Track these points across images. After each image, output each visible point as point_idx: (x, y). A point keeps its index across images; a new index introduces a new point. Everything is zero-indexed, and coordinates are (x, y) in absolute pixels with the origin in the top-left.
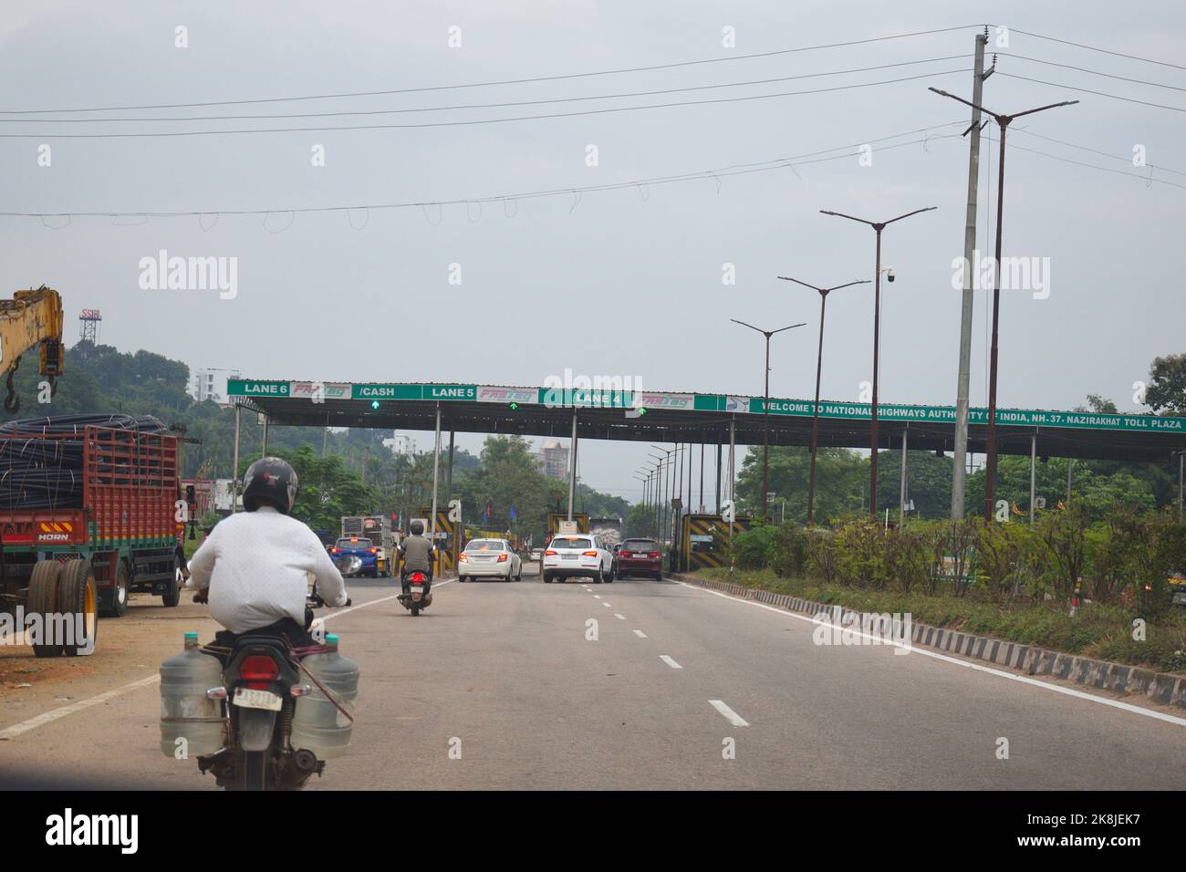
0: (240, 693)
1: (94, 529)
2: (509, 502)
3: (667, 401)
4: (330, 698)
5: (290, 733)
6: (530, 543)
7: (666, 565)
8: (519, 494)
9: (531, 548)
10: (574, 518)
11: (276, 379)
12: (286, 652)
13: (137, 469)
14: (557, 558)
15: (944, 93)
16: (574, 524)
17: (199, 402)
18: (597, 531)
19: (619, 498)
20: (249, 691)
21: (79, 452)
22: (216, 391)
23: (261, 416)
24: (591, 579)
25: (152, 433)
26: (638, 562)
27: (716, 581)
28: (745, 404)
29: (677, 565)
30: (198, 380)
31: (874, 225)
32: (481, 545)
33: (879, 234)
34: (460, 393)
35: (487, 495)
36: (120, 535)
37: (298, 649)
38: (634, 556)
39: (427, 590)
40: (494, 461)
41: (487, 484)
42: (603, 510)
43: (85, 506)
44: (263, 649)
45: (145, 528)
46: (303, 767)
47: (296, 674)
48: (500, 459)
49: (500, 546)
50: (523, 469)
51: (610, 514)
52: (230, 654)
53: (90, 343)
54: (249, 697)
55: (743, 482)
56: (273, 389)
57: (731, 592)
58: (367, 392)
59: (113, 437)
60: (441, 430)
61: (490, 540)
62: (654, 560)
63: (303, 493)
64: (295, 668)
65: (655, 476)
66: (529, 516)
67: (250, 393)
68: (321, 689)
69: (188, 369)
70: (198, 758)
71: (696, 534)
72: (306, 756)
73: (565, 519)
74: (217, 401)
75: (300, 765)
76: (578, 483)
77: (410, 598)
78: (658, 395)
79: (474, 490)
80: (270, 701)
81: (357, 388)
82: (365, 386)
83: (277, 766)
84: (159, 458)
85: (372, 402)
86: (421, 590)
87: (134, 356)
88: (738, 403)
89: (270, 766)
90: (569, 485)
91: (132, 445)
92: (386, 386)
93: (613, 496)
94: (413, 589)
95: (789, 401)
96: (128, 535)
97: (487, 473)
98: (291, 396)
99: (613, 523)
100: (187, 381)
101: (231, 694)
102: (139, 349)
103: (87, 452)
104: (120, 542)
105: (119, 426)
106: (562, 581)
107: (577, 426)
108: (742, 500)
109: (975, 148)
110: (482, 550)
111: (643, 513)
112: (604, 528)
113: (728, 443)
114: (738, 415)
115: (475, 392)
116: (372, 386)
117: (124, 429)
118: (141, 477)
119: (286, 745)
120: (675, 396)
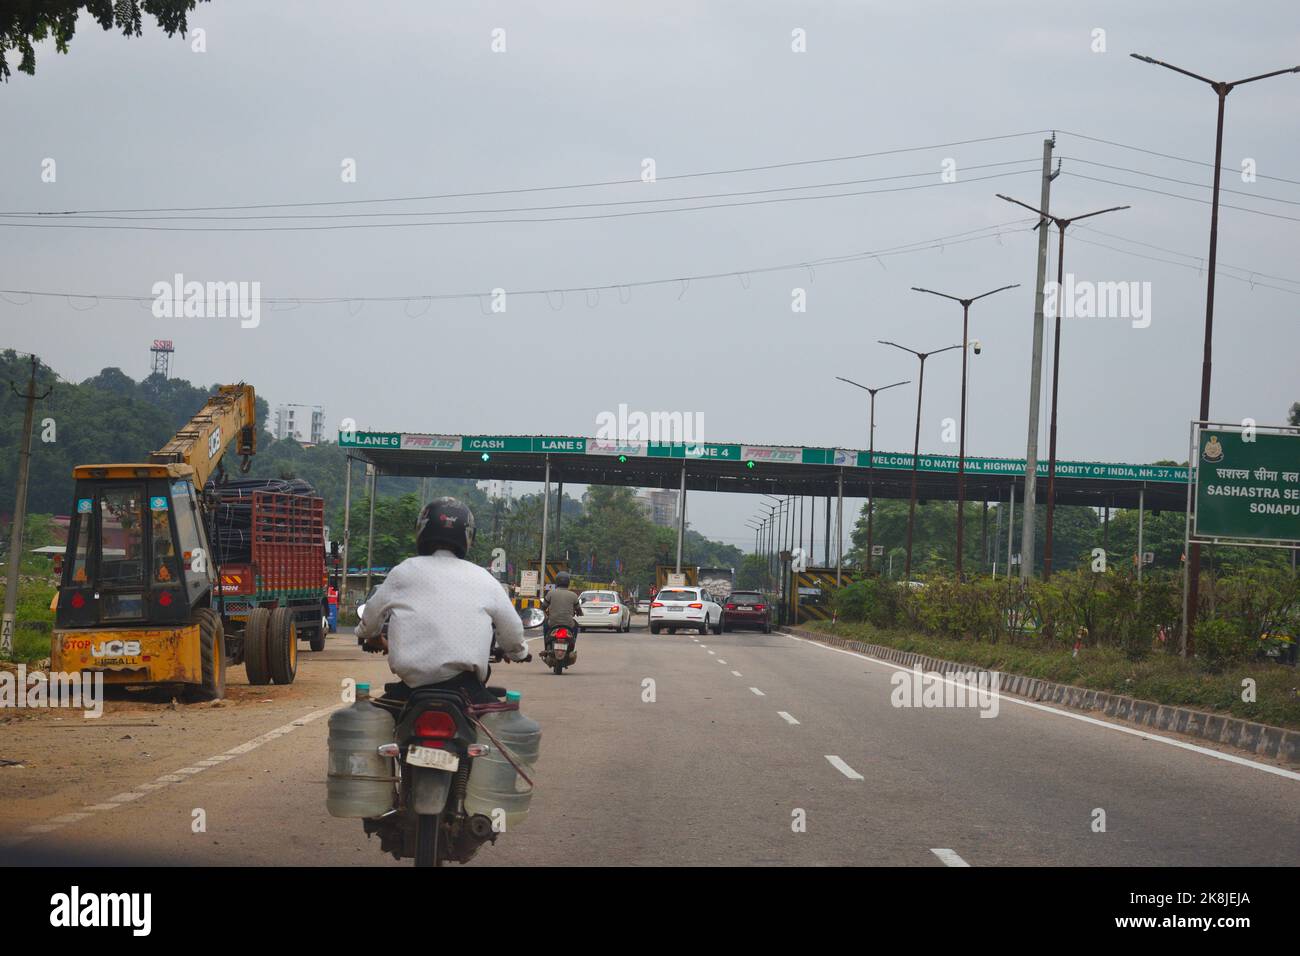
0: (413, 751)
1: (260, 581)
2: (614, 552)
3: (776, 454)
4: (509, 760)
5: (464, 796)
6: (636, 594)
7: (775, 617)
8: (624, 543)
9: (638, 600)
10: (683, 571)
11: (387, 432)
12: (464, 708)
13: (292, 528)
14: (664, 611)
15: (1009, 199)
16: (682, 577)
17: (279, 440)
18: (707, 582)
19: (732, 546)
20: (424, 749)
21: (247, 514)
22: (297, 428)
23: (370, 467)
24: (697, 631)
25: (303, 496)
26: (745, 615)
27: (819, 632)
28: (853, 457)
29: (786, 617)
30: (277, 417)
31: (962, 302)
32: (592, 597)
33: (966, 309)
34: (569, 445)
35: (591, 543)
36: (279, 587)
37: (476, 706)
38: (739, 608)
39: (571, 647)
40: (599, 507)
41: (592, 532)
42: (714, 559)
43: (253, 561)
44: (440, 704)
45: (298, 580)
46: (479, 834)
47: (472, 732)
48: (606, 505)
49: (611, 597)
50: (629, 516)
51: (722, 563)
52: (404, 708)
53: (162, 377)
54: (424, 755)
55: (861, 532)
56: (384, 441)
57: (832, 643)
58: (477, 444)
59: (274, 500)
60: (550, 481)
61: (601, 592)
62: (759, 613)
63: (408, 543)
64: (473, 726)
65: (767, 525)
66: (636, 566)
67: (362, 445)
68: (500, 749)
69: (267, 405)
70: (364, 819)
71: (805, 587)
72: (483, 822)
73: (674, 571)
74: (298, 439)
75: (475, 832)
76: (688, 529)
77: (553, 655)
78: (766, 448)
79: (578, 538)
80: (445, 761)
81: (467, 440)
82: (475, 438)
83: (450, 832)
84: (309, 518)
85: (482, 454)
86: (565, 647)
87: (208, 390)
88: (846, 456)
89: (442, 832)
90: (678, 533)
91: (289, 506)
92: (496, 438)
93: (725, 544)
94: (557, 646)
95: (897, 455)
96: (286, 586)
97: (590, 520)
98: (402, 448)
99: (724, 573)
100: (266, 418)
101: (404, 753)
102: (213, 383)
103: (255, 514)
104: (279, 593)
105: (278, 490)
106: (672, 632)
107: (686, 478)
108: (861, 550)
109: (1043, 242)
110: (594, 602)
111: (755, 563)
112: (714, 579)
113: (836, 495)
114: (846, 468)
115: (584, 445)
116: (482, 438)
117: (282, 493)
118: (296, 535)
119: (459, 810)
120: (782, 449)
